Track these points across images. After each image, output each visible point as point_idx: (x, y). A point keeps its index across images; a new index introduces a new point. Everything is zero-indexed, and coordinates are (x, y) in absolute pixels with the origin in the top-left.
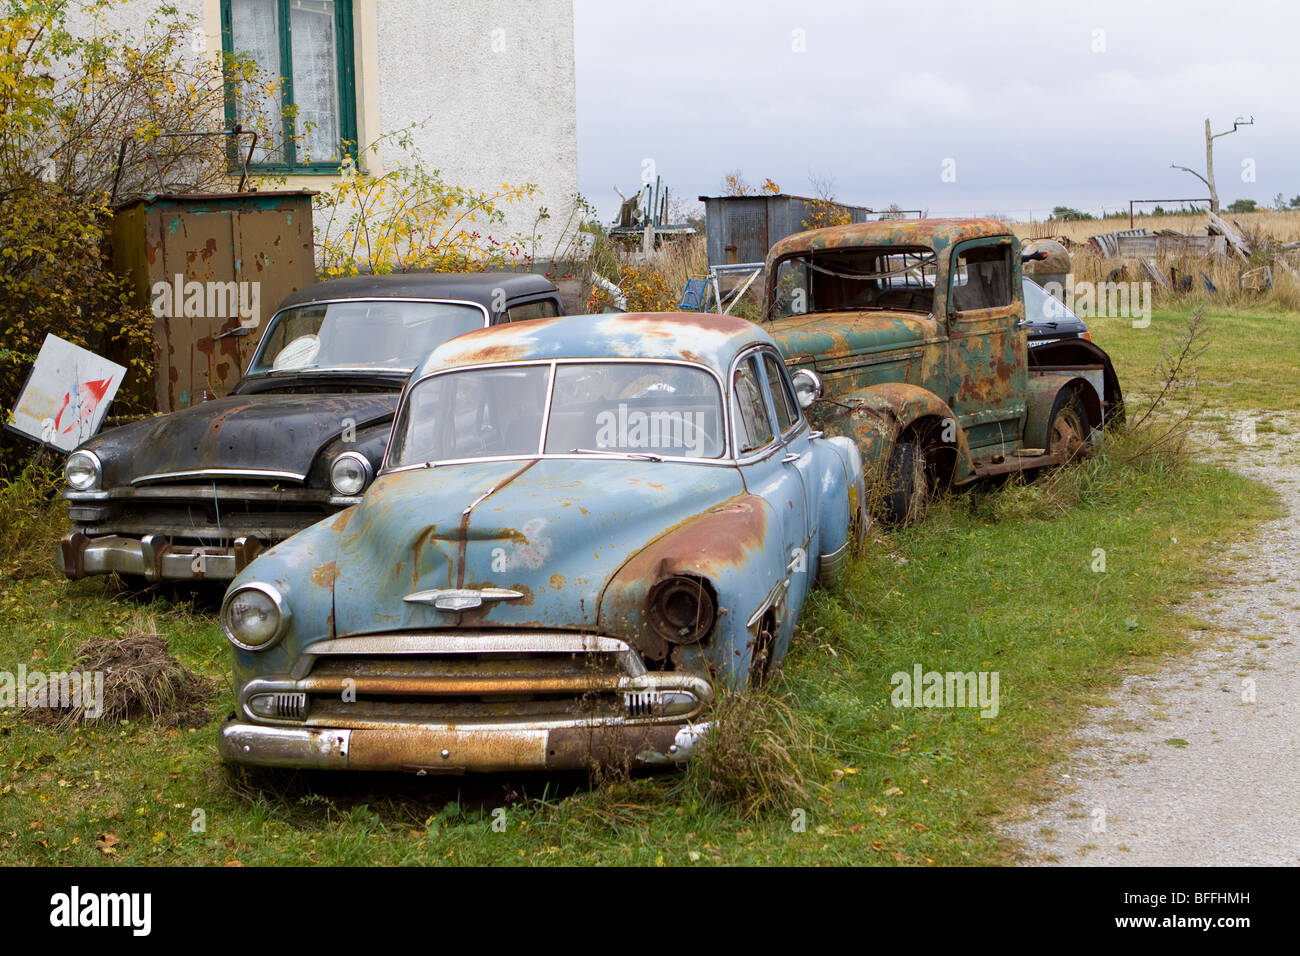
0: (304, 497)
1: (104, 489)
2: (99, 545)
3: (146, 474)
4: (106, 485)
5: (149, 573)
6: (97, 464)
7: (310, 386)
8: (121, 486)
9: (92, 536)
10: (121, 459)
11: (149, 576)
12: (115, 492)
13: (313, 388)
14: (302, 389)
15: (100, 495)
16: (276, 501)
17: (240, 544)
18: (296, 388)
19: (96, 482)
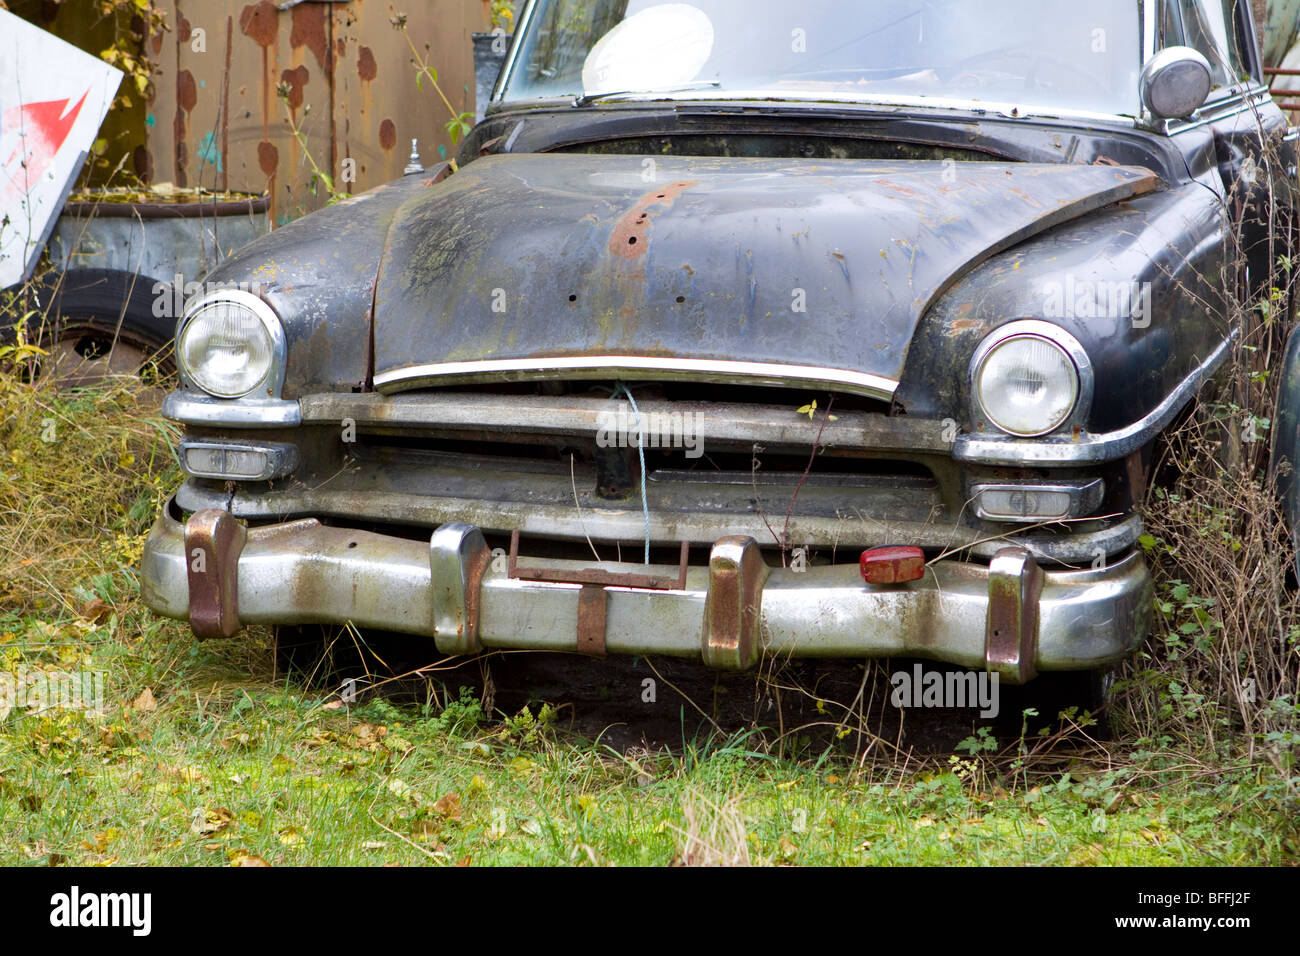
0: (883, 436)
1: (287, 395)
2: (275, 544)
3: (418, 362)
4: (292, 387)
5: (448, 629)
6: (275, 329)
7: (714, 137)
8: (334, 388)
9: (255, 521)
10: (332, 317)
11: (447, 638)
12: (318, 406)
13: (724, 142)
14: (690, 144)
15: (278, 413)
16: (807, 447)
17: (727, 563)
18: (675, 139)
19: (269, 375)
